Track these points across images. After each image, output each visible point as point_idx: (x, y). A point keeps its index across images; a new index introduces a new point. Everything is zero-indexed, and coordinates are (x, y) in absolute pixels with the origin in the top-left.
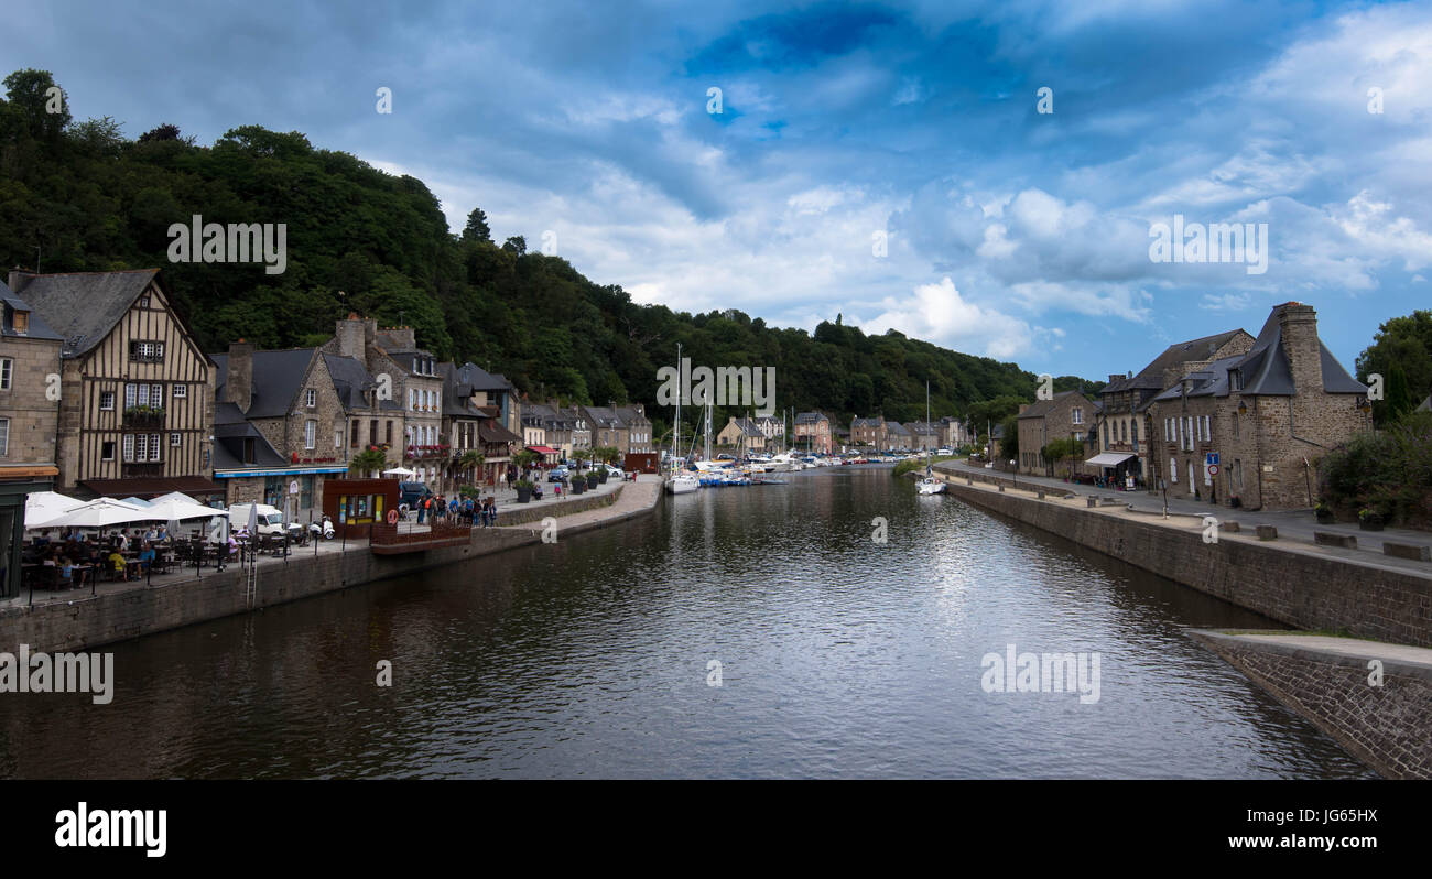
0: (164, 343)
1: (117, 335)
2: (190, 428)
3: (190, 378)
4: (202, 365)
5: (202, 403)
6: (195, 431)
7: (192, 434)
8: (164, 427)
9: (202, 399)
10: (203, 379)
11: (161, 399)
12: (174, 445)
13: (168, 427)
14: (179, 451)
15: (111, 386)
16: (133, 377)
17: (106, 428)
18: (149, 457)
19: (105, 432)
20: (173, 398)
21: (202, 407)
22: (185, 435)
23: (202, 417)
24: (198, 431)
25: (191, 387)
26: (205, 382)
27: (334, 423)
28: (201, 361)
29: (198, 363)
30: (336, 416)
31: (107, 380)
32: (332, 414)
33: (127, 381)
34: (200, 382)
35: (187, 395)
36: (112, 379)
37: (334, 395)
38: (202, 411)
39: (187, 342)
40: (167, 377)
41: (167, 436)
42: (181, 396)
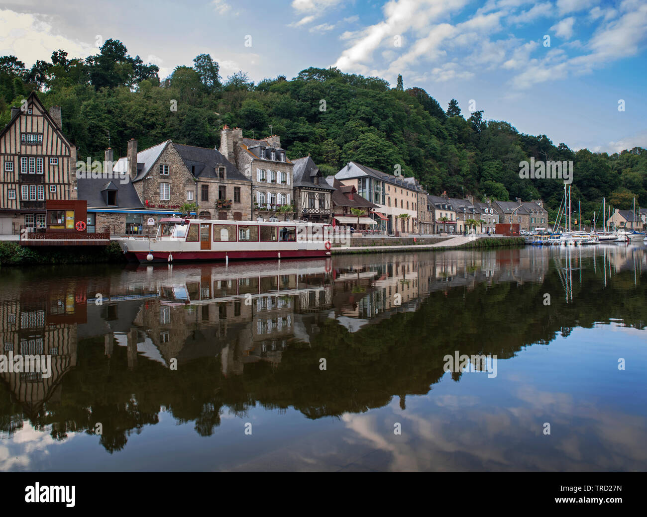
0: (42, 134)
1: (12, 129)
2: (61, 182)
3: (59, 154)
4: (66, 146)
5: (68, 169)
6: (64, 184)
7: (63, 186)
8: (45, 182)
9: (68, 166)
10: (68, 154)
11: (42, 166)
12: (52, 191)
13: (47, 181)
14: (55, 195)
15: (10, 158)
16: (23, 153)
17: (9, 181)
18: (37, 198)
19: (8, 183)
20: (49, 165)
21: (68, 170)
22: (58, 186)
23: (68, 176)
24: (67, 184)
25: (61, 159)
26: (69, 156)
27: (185, 185)
28: (65, 143)
29: (64, 145)
30: (187, 181)
31: (8, 154)
32: (183, 180)
33: (20, 155)
34: (66, 156)
35: (58, 164)
36: (11, 154)
37: (185, 169)
38: (68, 173)
39: (57, 133)
40: (44, 153)
41: (47, 186)
42: (55, 164)
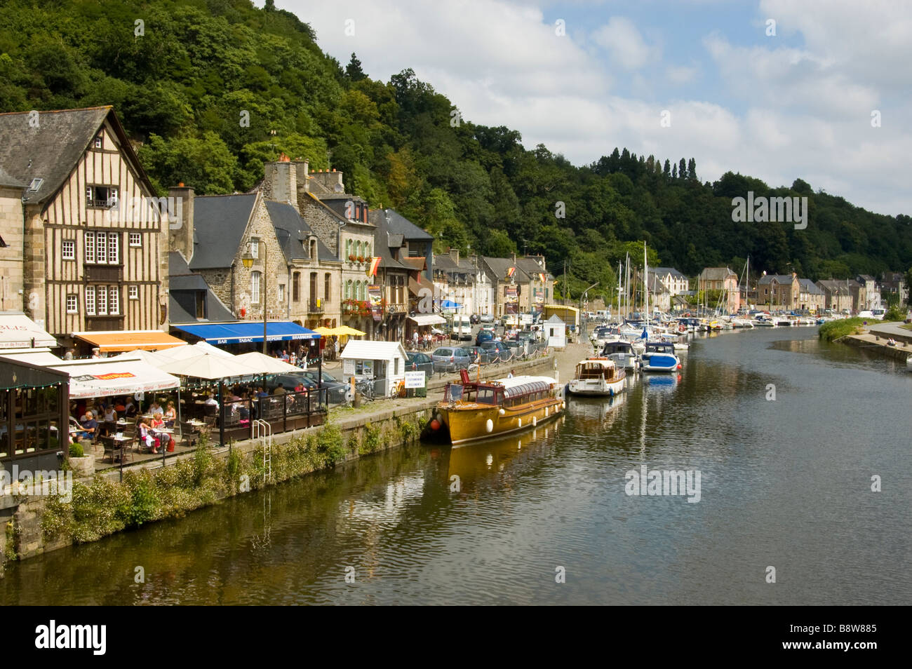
0: (118, 187)
1: (74, 179)
2: (146, 279)
3: (144, 226)
5: (157, 253)
6: (151, 283)
7: (149, 286)
8: (122, 278)
9: (157, 249)
10: (156, 227)
11: (118, 248)
12: (132, 297)
13: (126, 278)
14: (137, 303)
15: (70, 234)
16: (90, 224)
17: (69, 279)
18: (109, 310)
19: (67, 283)
20: (129, 247)
21: (157, 257)
22: (142, 286)
23: (157, 267)
24: (154, 283)
25: (146, 235)
26: (159, 230)
27: (277, 275)
30: (279, 268)
31: (67, 227)
32: (275, 264)
33: (86, 229)
34: (154, 230)
35: (142, 243)
36: (72, 227)
38: (157, 262)
40: (122, 224)
41: (125, 288)
42: (136, 244)
